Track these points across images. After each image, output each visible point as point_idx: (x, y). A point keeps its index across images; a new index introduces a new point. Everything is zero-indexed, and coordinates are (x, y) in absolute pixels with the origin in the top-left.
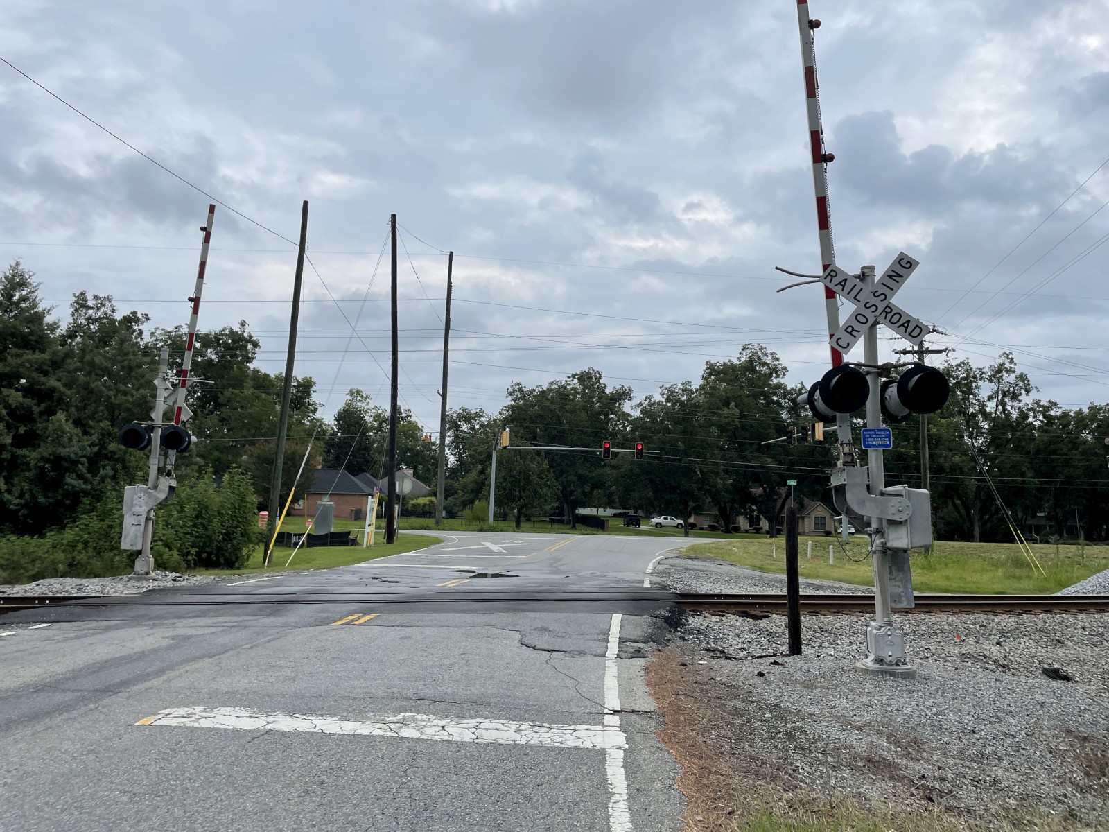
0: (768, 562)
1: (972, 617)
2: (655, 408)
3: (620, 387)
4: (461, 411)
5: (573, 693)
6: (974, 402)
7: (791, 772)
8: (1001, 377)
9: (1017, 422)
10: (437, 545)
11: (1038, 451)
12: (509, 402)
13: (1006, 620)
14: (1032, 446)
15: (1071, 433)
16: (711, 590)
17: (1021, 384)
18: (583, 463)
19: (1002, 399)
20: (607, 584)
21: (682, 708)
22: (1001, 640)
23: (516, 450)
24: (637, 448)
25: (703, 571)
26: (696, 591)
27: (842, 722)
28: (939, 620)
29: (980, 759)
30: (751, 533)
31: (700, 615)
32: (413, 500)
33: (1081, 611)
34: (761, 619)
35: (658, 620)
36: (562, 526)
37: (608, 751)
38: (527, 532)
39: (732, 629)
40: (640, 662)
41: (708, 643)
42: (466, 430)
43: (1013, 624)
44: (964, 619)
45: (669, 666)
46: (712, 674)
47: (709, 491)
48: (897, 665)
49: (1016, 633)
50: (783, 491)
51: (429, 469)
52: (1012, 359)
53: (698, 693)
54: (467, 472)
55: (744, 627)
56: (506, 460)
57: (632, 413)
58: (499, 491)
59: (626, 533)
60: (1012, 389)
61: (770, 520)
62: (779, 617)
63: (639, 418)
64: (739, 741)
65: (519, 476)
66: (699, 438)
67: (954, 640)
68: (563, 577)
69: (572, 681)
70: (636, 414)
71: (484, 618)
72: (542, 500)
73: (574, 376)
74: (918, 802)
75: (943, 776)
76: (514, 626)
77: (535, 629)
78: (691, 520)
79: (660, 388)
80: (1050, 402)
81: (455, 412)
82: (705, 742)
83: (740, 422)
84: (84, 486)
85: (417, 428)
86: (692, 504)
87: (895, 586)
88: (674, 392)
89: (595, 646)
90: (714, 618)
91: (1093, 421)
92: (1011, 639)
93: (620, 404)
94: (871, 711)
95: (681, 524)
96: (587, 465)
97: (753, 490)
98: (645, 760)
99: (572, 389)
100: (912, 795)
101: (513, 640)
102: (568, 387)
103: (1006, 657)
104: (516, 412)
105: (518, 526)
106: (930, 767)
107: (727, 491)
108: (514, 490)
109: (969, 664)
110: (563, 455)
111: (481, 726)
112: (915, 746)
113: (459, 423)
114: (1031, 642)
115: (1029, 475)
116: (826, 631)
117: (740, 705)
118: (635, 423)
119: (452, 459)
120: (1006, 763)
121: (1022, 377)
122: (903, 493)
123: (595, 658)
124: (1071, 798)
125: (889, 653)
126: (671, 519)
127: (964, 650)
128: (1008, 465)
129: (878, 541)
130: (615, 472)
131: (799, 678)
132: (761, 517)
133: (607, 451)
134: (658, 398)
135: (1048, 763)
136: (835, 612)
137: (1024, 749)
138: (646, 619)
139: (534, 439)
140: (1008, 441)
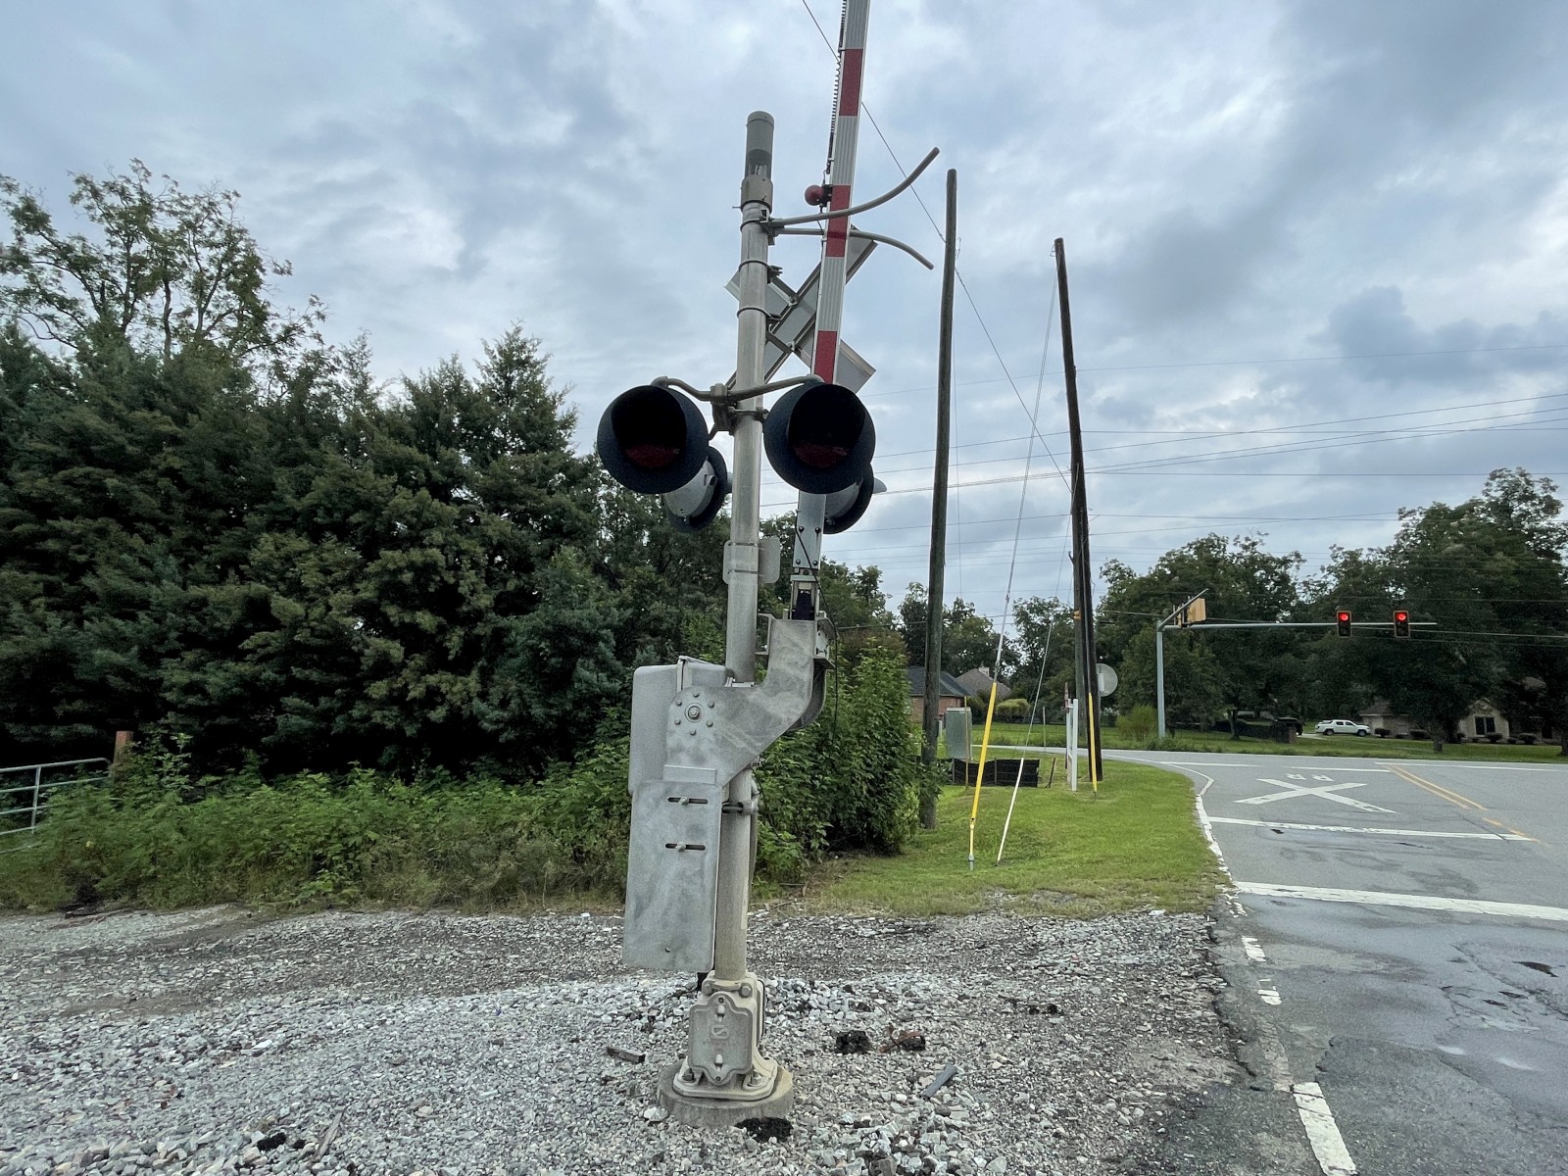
4: (1032, 602)
24: (1397, 620)
42: (1038, 622)
81: (1025, 603)
84: (606, 684)
85: (981, 623)
113: (1031, 615)
119: (1024, 656)
133: (1344, 625)
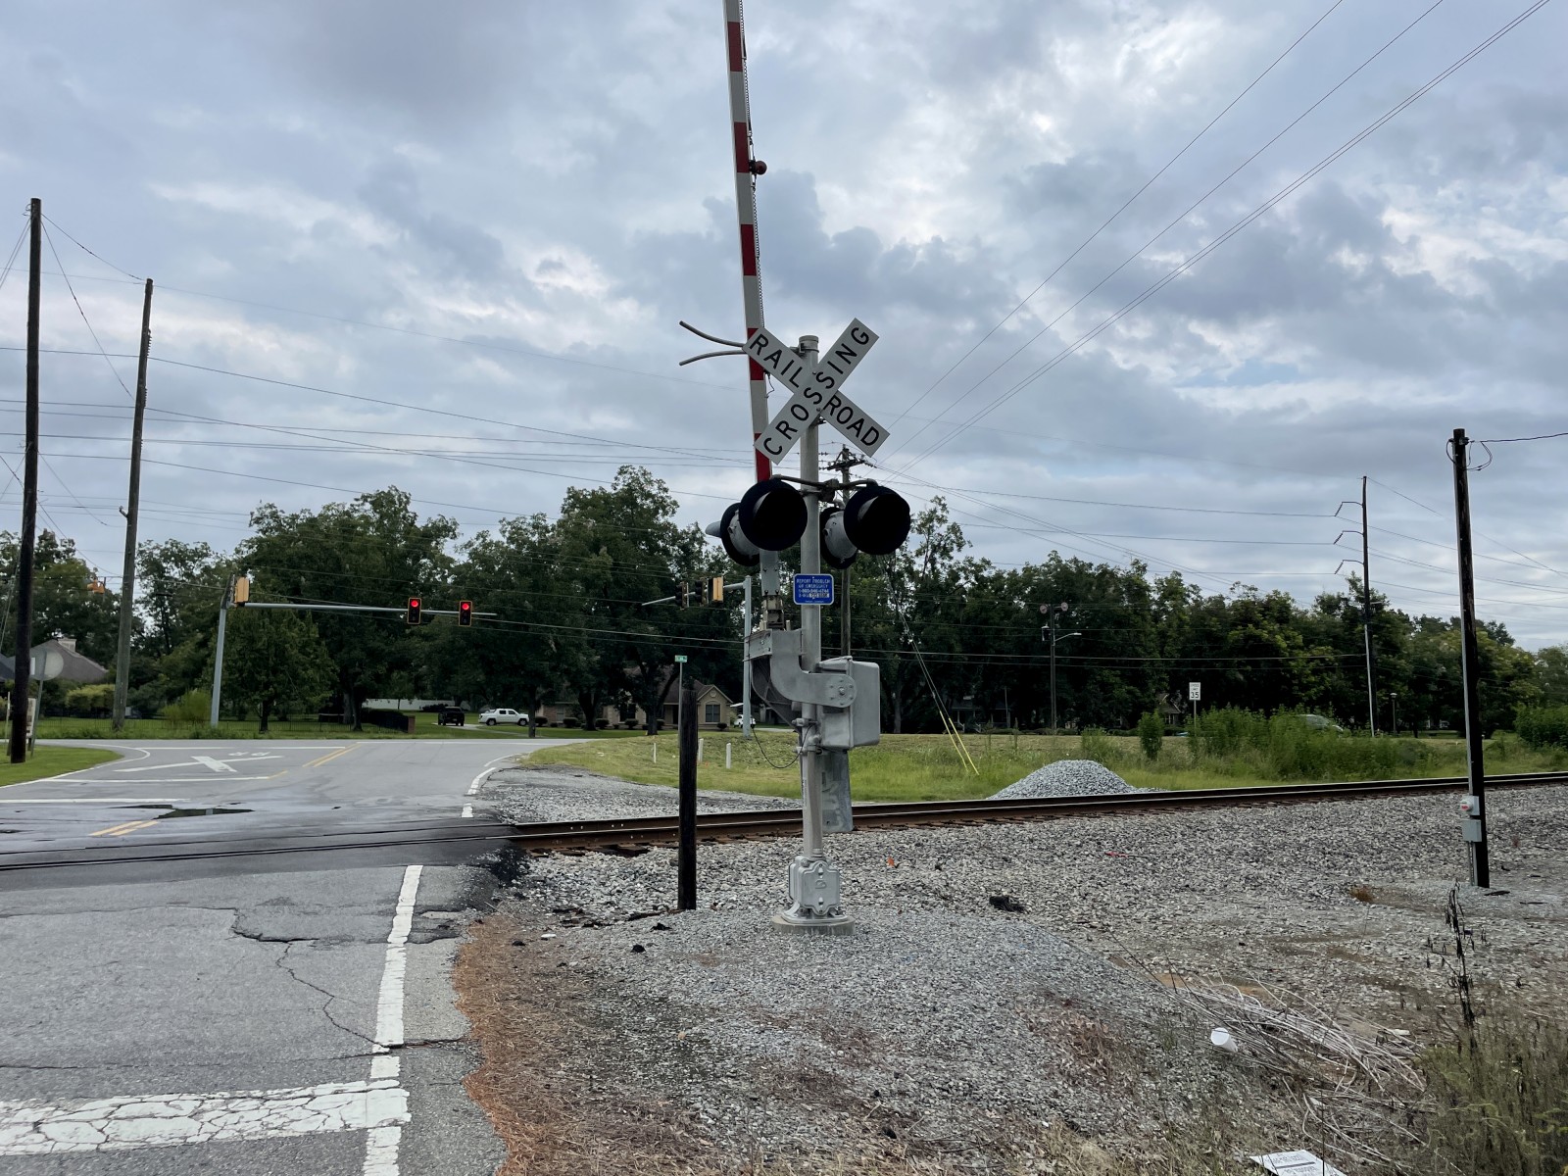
0: (646, 769)
1: (906, 833)
2: (491, 550)
3: (439, 517)
4: (169, 546)
5: (318, 1021)
6: (900, 557)
7: (687, 1121)
8: (931, 527)
9: (947, 584)
10: (109, 764)
11: (968, 620)
12: (254, 533)
13: (944, 835)
14: (962, 613)
15: (1004, 598)
16: (565, 816)
17: (953, 537)
18: (377, 630)
19: (932, 555)
20: (402, 816)
21: (513, 1025)
22: (941, 862)
23: (263, 610)
24: (462, 609)
25: (555, 787)
26: (543, 819)
27: (759, 1017)
28: (867, 840)
29: (945, 1051)
30: (622, 729)
31: (547, 857)
32: (73, 688)
33: (1028, 819)
34: (636, 856)
35: (481, 870)
36: (338, 728)
37: (372, 1133)
38: (278, 738)
39: (594, 874)
40: (447, 946)
41: (557, 899)
42: (177, 576)
43: (954, 839)
44: (897, 837)
45: (494, 949)
46: (564, 955)
47: (567, 672)
48: (830, 915)
49: (955, 851)
50: (668, 670)
51: (106, 639)
52: (944, 505)
53: (540, 992)
54: (176, 643)
55: (612, 869)
56: (244, 626)
57: (455, 557)
58: (230, 674)
59: (441, 735)
60: (942, 543)
61: (649, 712)
62: (661, 850)
63: (467, 565)
64: (605, 1075)
65: (267, 650)
66: (555, 595)
67: (885, 866)
68: (329, 808)
69: (321, 995)
70: (463, 558)
71: (170, 890)
72: (306, 687)
73: (365, 498)
74: (873, 1141)
75: (903, 1088)
76: (227, 899)
77: (265, 904)
78: (540, 714)
79: (500, 522)
80: (984, 560)
81: (157, 547)
82: (548, 1086)
83: (613, 575)
85: (84, 570)
86: (541, 690)
87: (829, 801)
88: (521, 529)
89: (371, 924)
90: (568, 860)
91: (1027, 585)
92: (952, 860)
93: (438, 543)
94: (798, 993)
95: (525, 719)
96: (384, 634)
97: (628, 670)
98: (439, 1141)
99: (363, 517)
100: (865, 1130)
101: (221, 926)
102: (356, 515)
103: (947, 885)
104: (266, 549)
105: (264, 727)
106: (884, 1075)
107: (592, 670)
108: (259, 673)
109: (905, 898)
110: (342, 617)
111: (121, 1113)
112: (858, 1043)
113: (164, 565)
114: (975, 862)
115: (958, 649)
116: (726, 866)
117: (607, 1005)
118: (461, 572)
119: (150, 624)
120: (978, 1054)
121: (954, 529)
122: (846, 668)
123: (369, 947)
124: (1063, 1097)
125: (819, 900)
126: (511, 713)
127: (899, 880)
128: (935, 637)
129: (810, 738)
130: (426, 645)
131: (694, 949)
132: (637, 706)
133: (414, 612)
134: (496, 536)
135: (1030, 1046)
136: (737, 838)
137: (998, 1028)
138: (462, 870)
139: (295, 593)
140: (936, 608)
